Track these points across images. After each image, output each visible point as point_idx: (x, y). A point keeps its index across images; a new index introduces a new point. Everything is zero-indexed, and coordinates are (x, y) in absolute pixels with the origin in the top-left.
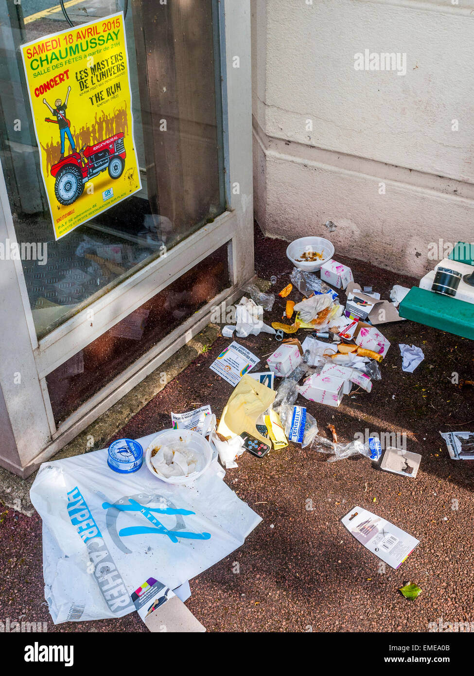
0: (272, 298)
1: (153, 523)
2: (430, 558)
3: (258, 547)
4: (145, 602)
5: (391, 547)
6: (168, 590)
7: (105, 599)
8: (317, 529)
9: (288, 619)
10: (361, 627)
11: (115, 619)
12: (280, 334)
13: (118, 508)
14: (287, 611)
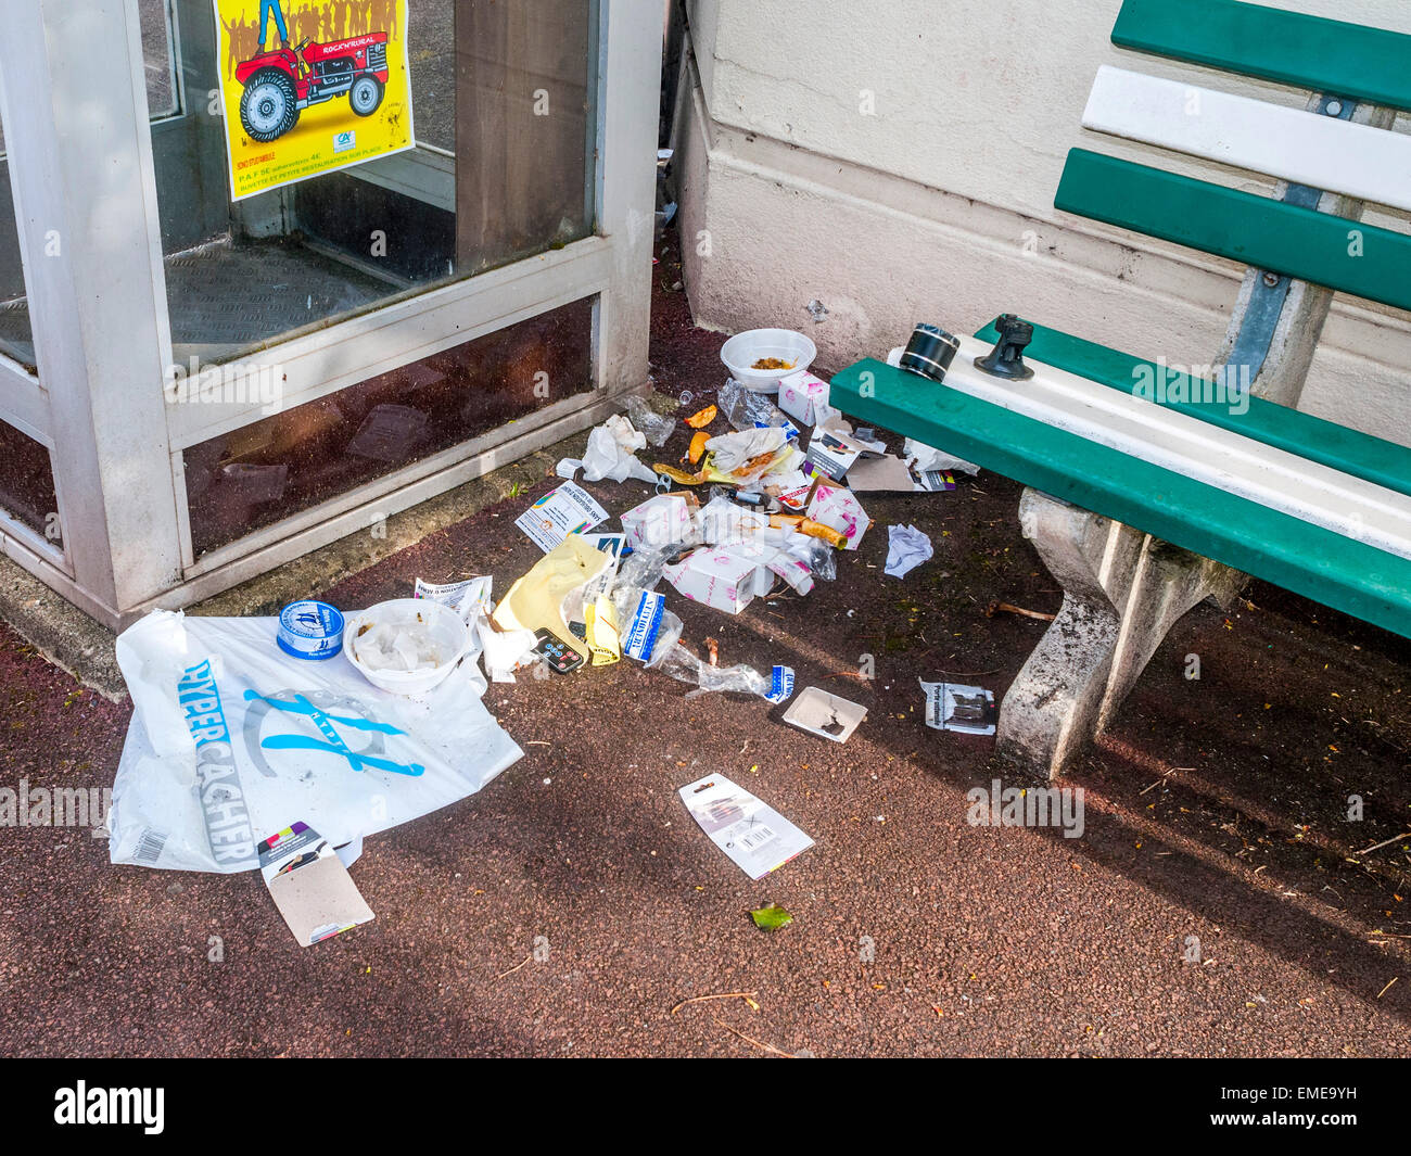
0: (671, 425)
1: (329, 737)
2: (826, 875)
3: (509, 809)
4: (277, 858)
5: (757, 844)
6: (324, 844)
7: (210, 841)
8: (629, 798)
9: (527, 925)
10: (658, 956)
11: (220, 875)
12: (664, 483)
13: (271, 702)
14: (529, 912)
